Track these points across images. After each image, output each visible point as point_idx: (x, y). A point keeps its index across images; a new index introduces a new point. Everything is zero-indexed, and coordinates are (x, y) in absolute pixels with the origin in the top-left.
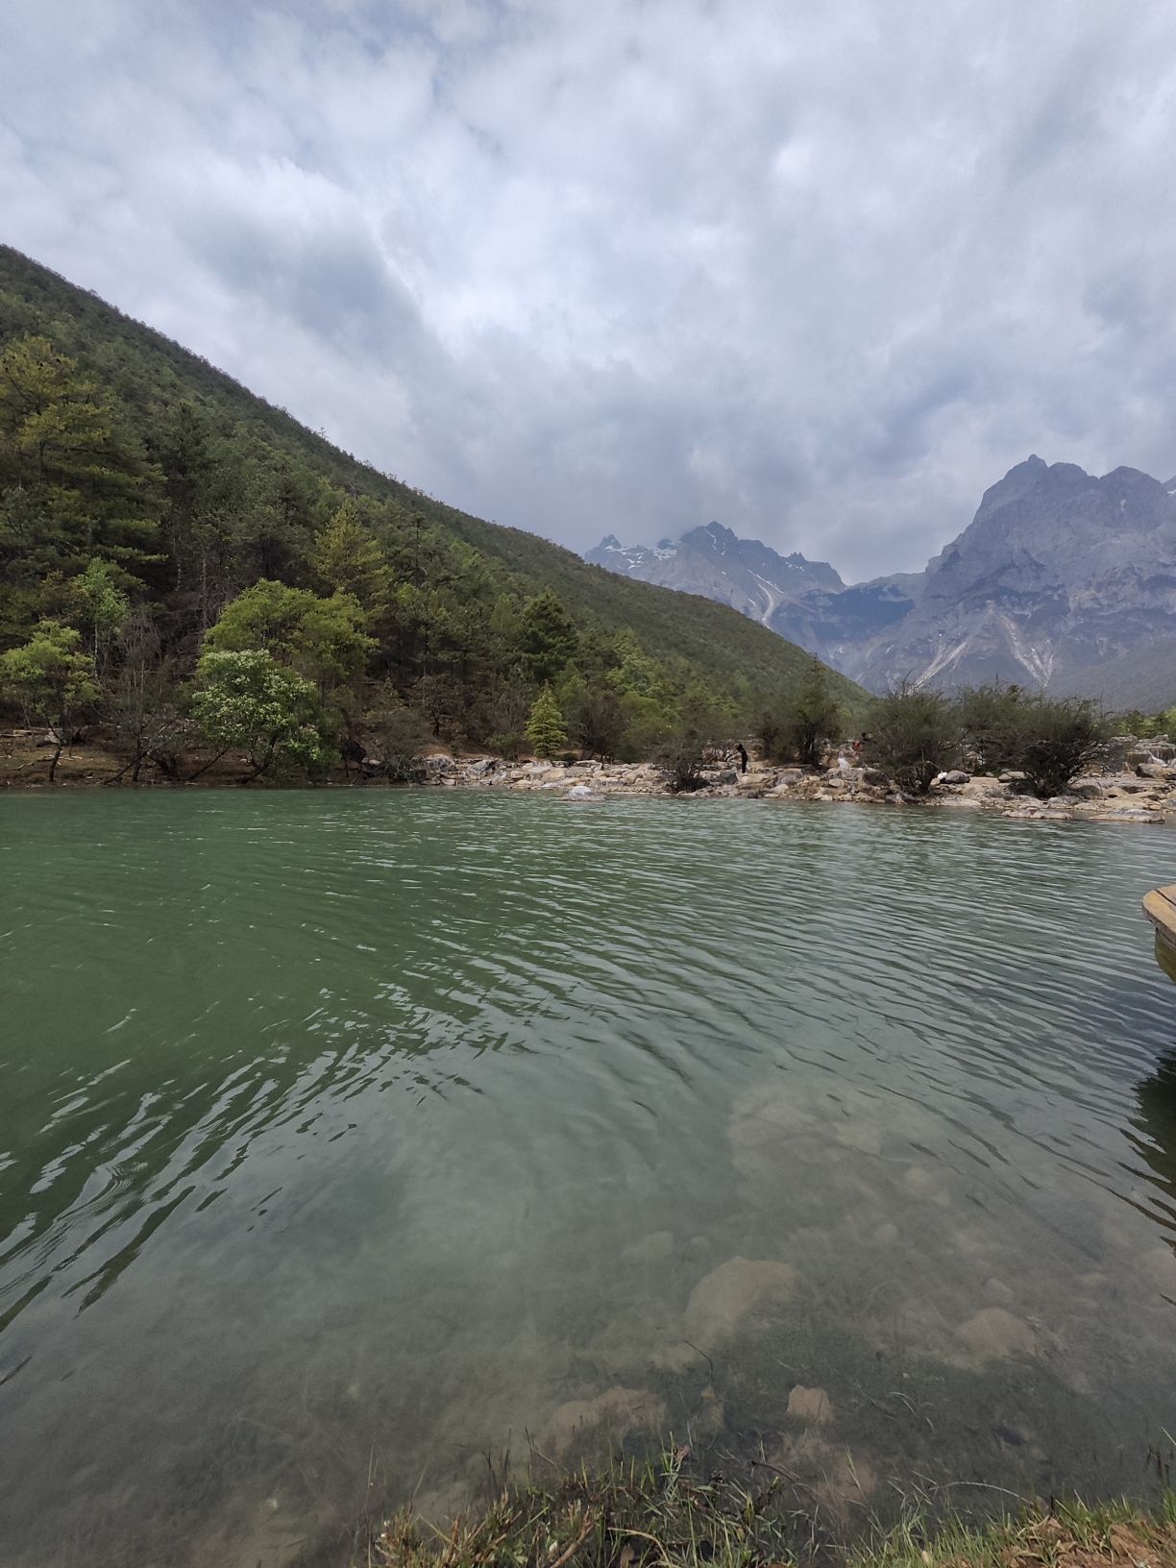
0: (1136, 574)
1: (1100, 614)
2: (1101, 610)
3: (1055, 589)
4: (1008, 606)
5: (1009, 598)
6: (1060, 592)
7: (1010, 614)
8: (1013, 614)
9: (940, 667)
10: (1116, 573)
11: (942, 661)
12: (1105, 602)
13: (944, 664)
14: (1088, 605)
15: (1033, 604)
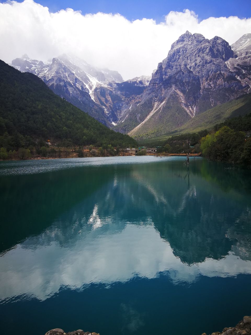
0: (222, 75)
1: (211, 90)
4: (180, 87)
5: (180, 84)
7: (180, 90)
12: (213, 85)
13: (157, 110)
15: (188, 86)
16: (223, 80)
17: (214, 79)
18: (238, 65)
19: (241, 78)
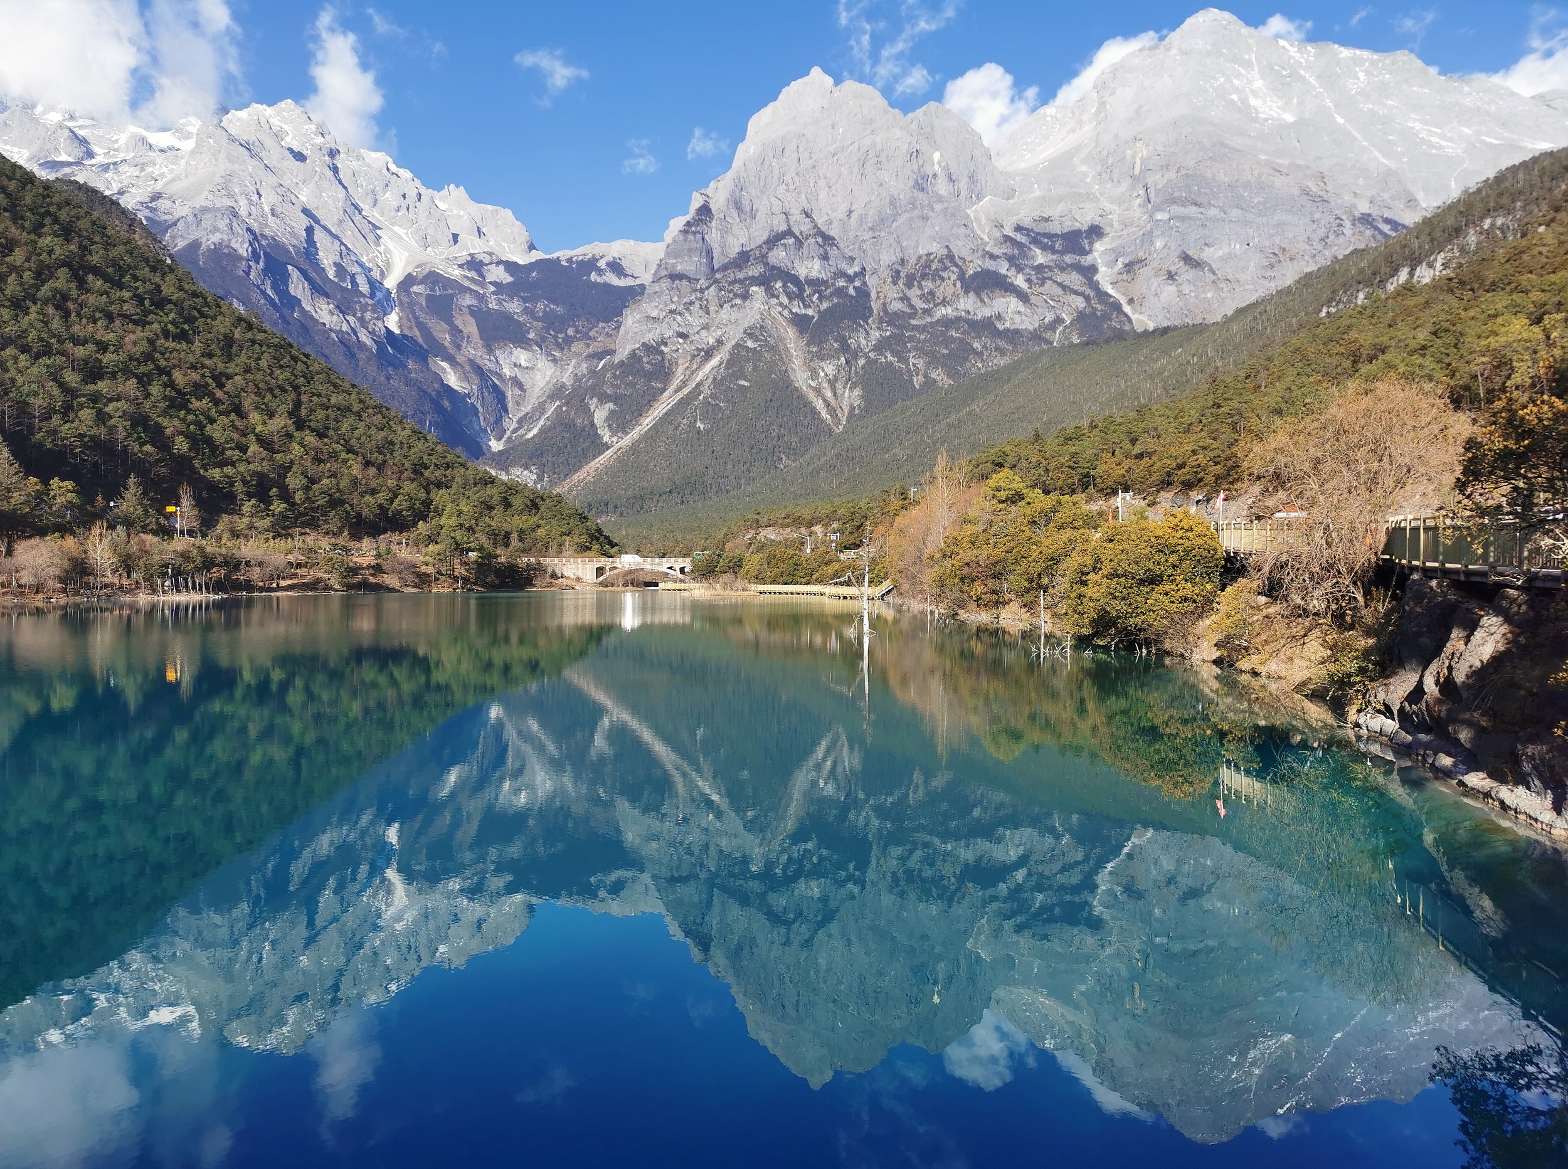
0: (956, 265)
1: (913, 322)
2: (913, 315)
3: (850, 279)
4: (785, 301)
5: (784, 286)
6: (857, 284)
7: (786, 313)
8: (791, 312)
9: (680, 395)
10: (932, 261)
11: (684, 384)
12: (920, 304)
13: (686, 391)
14: (897, 306)
15: (820, 299)
16: (959, 284)
17: (924, 276)
18: (1019, 228)
19: (1029, 281)
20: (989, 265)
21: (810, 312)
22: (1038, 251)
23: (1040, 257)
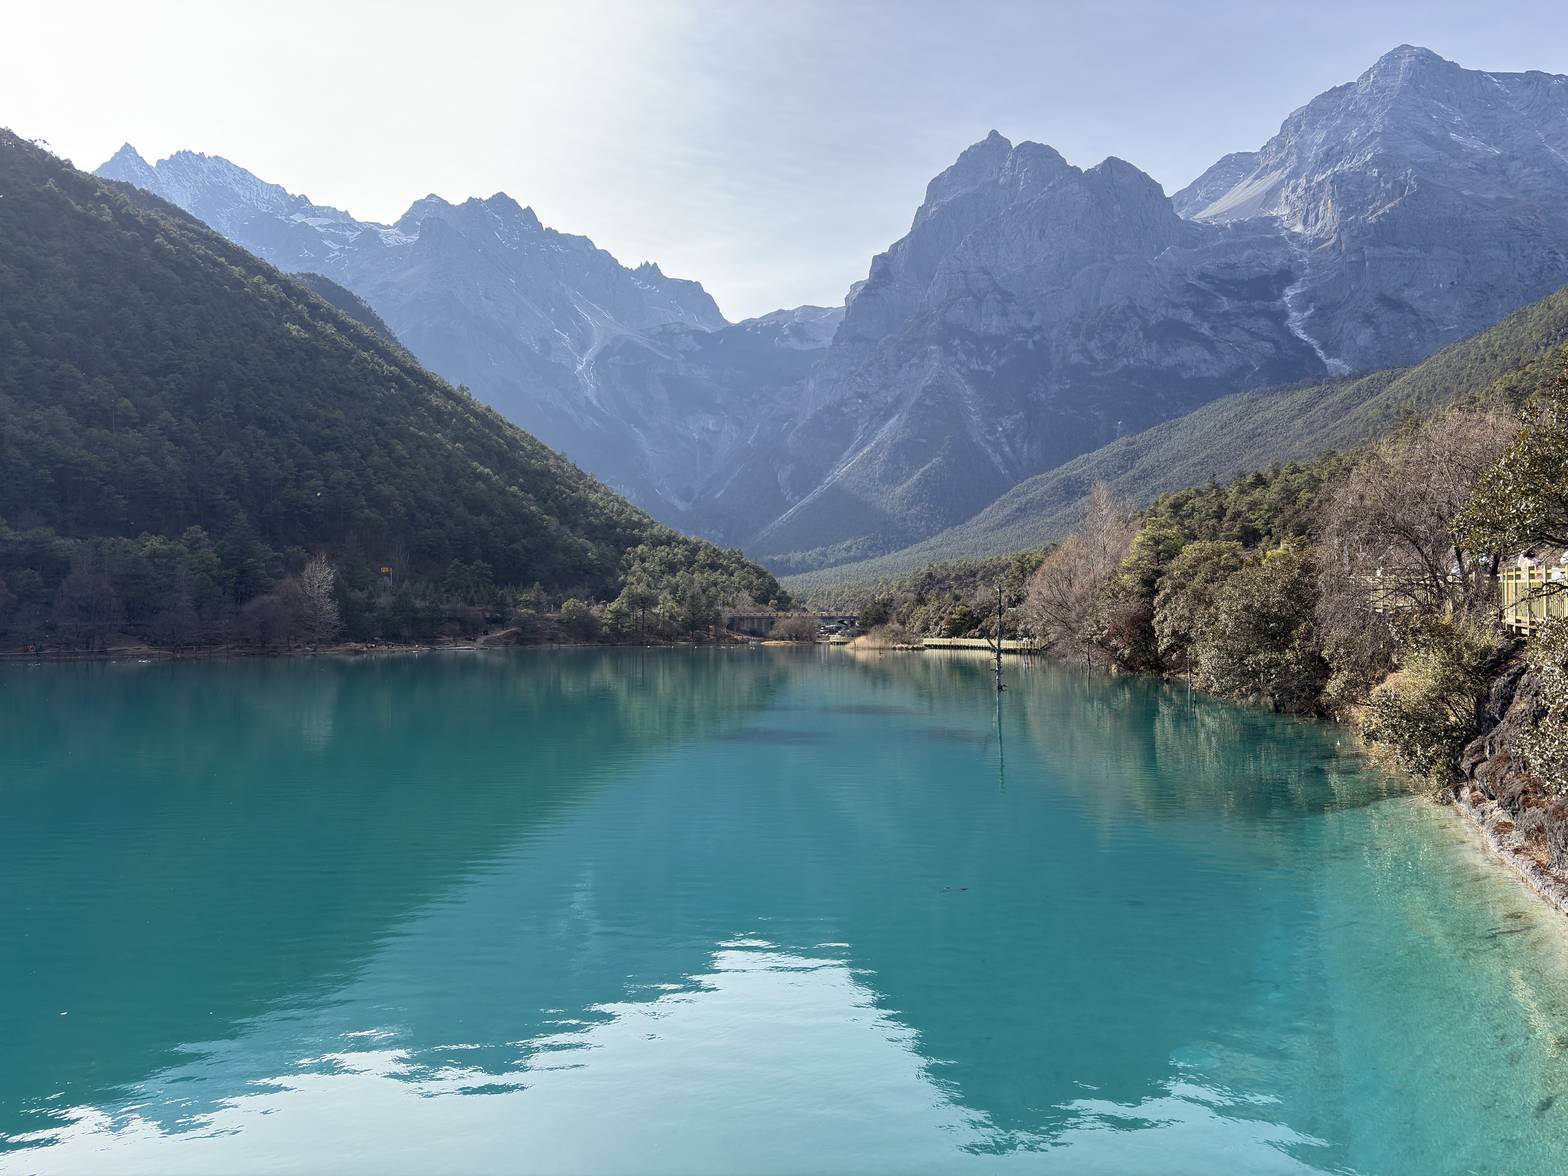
2: (1094, 368)
3: (1029, 334)
4: (962, 357)
6: (1037, 337)
8: (969, 369)
9: (860, 454)
10: (1113, 313)
11: (864, 443)
12: (1099, 356)
13: (865, 450)
14: (1076, 359)
16: (1141, 334)
17: (1105, 328)
18: (1203, 276)
19: (1213, 328)
20: (1171, 313)
21: (989, 368)
22: (1224, 299)
23: (1226, 304)
